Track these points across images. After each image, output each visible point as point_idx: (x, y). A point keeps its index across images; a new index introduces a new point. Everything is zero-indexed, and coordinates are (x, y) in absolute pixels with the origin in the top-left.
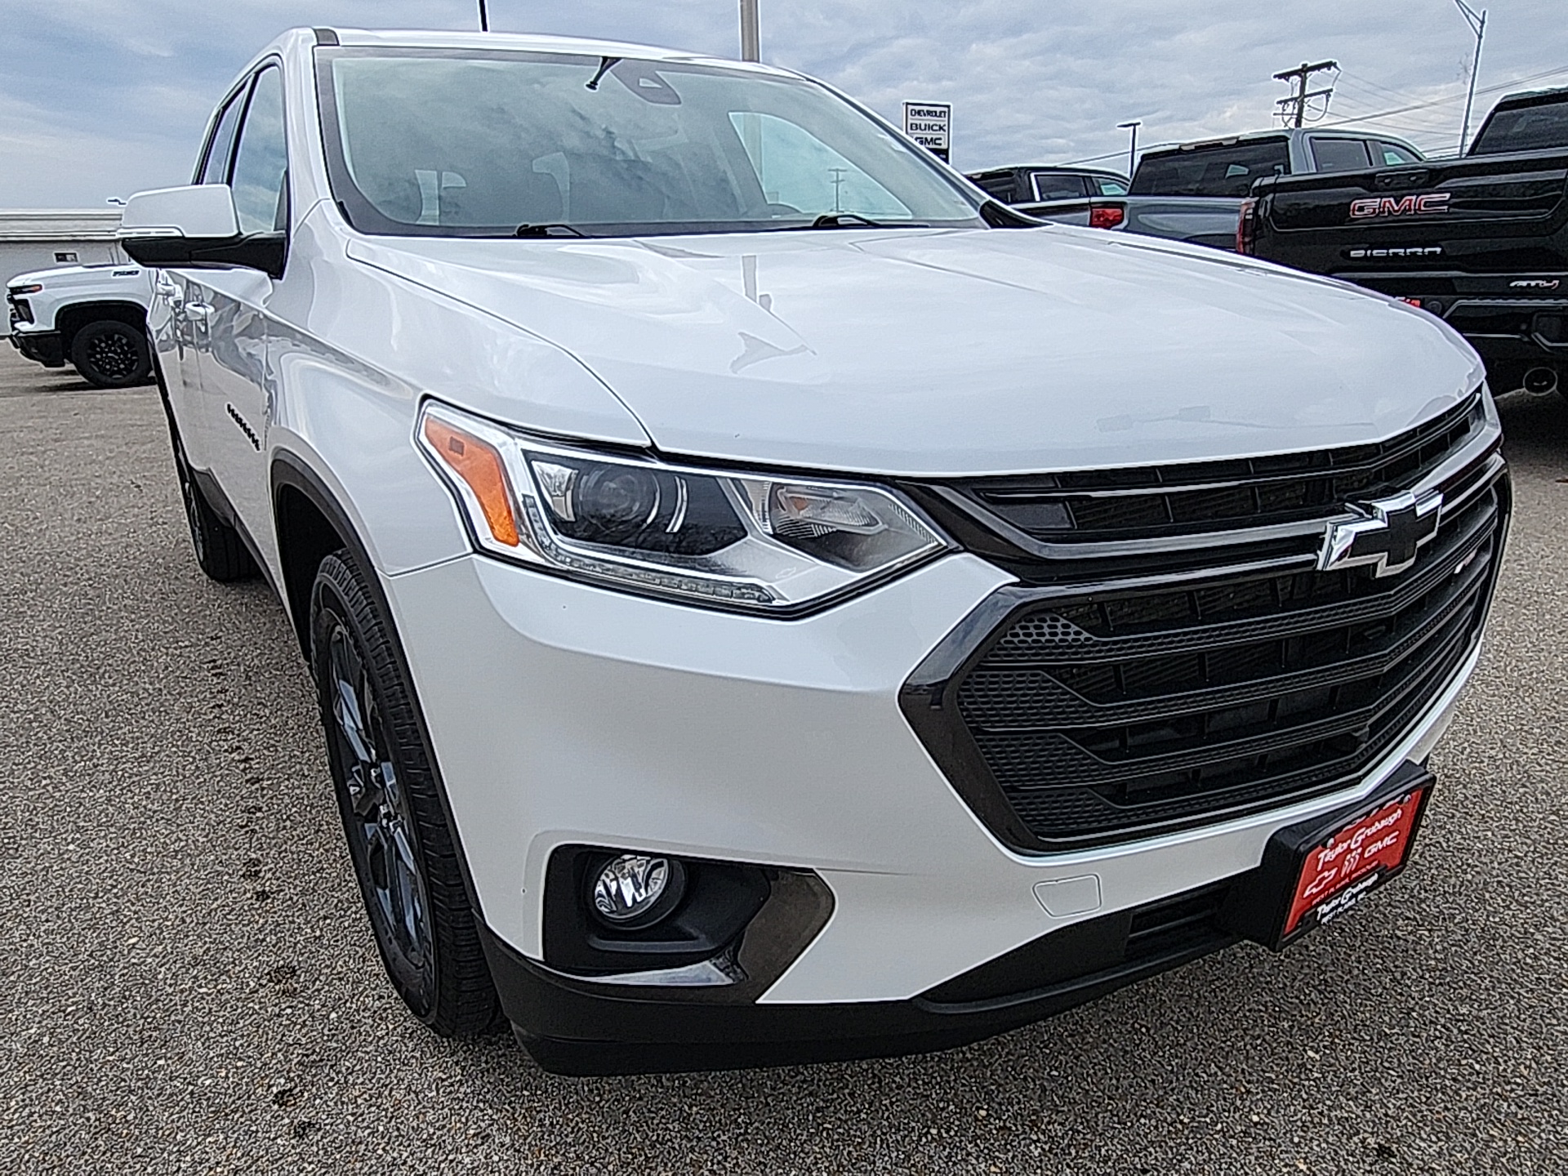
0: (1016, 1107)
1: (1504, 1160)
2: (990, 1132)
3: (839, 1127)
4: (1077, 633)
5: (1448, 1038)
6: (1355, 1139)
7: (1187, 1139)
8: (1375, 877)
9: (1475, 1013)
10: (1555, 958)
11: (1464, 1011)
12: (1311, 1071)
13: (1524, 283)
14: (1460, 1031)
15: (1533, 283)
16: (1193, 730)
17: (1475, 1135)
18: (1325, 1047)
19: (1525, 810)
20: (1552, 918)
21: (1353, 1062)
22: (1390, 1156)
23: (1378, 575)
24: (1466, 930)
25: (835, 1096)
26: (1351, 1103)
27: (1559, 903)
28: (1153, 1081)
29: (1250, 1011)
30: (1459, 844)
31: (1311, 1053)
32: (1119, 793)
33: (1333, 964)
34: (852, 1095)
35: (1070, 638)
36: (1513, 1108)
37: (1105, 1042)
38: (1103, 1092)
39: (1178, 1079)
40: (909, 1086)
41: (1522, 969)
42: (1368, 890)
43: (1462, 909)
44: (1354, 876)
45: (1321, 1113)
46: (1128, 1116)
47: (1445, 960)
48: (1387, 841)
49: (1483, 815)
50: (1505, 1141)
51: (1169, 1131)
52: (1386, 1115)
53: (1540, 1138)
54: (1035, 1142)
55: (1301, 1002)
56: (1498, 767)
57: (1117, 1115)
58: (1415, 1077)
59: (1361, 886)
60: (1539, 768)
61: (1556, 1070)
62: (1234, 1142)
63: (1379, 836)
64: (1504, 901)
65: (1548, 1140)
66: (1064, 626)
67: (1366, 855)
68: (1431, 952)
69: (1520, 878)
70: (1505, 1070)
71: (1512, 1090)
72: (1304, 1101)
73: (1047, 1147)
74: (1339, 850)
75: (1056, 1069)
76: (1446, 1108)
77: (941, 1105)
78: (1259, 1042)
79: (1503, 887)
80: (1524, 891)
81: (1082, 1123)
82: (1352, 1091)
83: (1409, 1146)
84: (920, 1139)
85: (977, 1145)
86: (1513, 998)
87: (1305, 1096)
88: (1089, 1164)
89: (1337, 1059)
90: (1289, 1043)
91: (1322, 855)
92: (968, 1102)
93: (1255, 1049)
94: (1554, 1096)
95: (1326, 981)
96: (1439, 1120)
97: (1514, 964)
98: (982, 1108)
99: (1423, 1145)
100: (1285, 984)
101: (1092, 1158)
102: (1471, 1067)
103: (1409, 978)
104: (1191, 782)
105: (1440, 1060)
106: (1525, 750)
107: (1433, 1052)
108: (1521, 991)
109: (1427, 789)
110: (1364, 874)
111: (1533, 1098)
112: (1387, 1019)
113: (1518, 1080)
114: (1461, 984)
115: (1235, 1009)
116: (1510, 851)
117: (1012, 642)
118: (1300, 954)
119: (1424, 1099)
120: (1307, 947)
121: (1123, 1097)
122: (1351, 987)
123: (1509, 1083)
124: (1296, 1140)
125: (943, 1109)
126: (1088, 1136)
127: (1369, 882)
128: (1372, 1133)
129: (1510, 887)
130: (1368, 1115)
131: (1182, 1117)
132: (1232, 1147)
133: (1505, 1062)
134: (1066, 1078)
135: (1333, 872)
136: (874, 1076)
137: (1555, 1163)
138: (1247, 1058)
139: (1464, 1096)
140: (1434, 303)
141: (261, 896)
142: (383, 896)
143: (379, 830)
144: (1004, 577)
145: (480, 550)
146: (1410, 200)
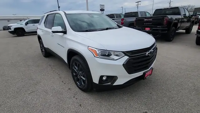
1: (158, 93)
5: (154, 86)
11: (156, 84)
15: (159, 27)
17: (156, 92)
19: (159, 71)
22: (151, 93)
23: (149, 55)
24: (155, 79)
26: (149, 91)
31: (146, 88)
32: (135, 70)
36: (159, 90)
41: (159, 81)
45: (147, 91)
47: (154, 81)
58: (153, 89)
59: (149, 76)
61: (161, 88)
63: (150, 72)
66: (132, 60)
67: (149, 74)
84: (121, 95)
85: (124, 95)
86: (159, 83)
91: (147, 73)
95: (146, 83)
96: (154, 91)
109: (153, 69)
113: (159, 88)
116: (158, 74)
117: (129, 61)
118: (145, 80)
124: (145, 93)
131: (138, 92)
135: (147, 75)
137: (161, 93)
139: (156, 90)
140: (151, 28)
141: (65, 84)
142: (77, 82)
143: (78, 77)
144: (128, 57)
145: (95, 57)
146: (149, 19)
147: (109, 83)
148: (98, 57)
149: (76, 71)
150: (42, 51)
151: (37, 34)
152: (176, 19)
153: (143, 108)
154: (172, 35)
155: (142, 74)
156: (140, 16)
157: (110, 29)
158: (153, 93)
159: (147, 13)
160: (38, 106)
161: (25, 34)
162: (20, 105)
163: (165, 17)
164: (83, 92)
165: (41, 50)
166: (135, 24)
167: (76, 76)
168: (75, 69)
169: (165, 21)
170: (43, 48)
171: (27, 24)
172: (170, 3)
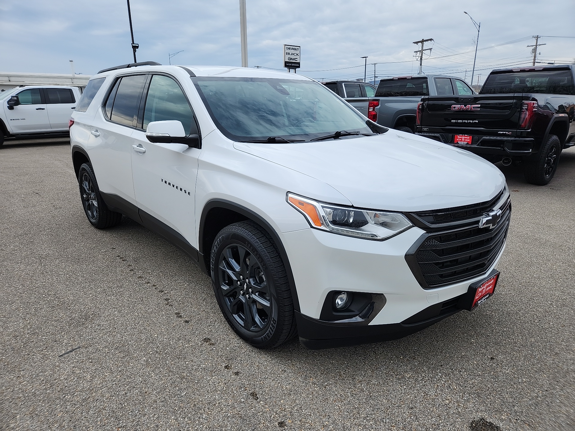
0: (409, 356)
1: (517, 358)
2: (405, 361)
3: (370, 362)
4: (437, 242)
5: (502, 335)
6: (486, 356)
7: (449, 359)
8: (488, 296)
9: (507, 330)
10: (524, 317)
11: (505, 329)
12: (473, 344)
13: (502, 133)
14: (505, 334)
15: (504, 133)
16: (456, 262)
17: (511, 354)
18: (475, 339)
19: (513, 284)
20: (522, 308)
21: (482, 342)
22: (493, 359)
23: (490, 228)
24: (503, 312)
25: (366, 356)
26: (483, 350)
27: (523, 305)
28: (439, 348)
29: (457, 332)
30: (499, 293)
31: (472, 340)
32: (442, 276)
33: (474, 321)
34: (370, 356)
35: (436, 243)
36: (518, 348)
37: (425, 341)
38: (428, 351)
39: (444, 347)
40: (382, 353)
41: (517, 320)
42: (487, 298)
43: (502, 308)
44: (484, 295)
45: (477, 352)
46: (435, 355)
47: (499, 319)
48: (491, 287)
49: (503, 286)
50: (517, 355)
51: (445, 358)
52: (491, 351)
53: (524, 353)
54: (415, 362)
55: (468, 330)
56: (505, 274)
57: (432, 355)
58: (496, 343)
59: (486, 297)
60: (515, 273)
61: (526, 340)
62: (460, 359)
63: (489, 286)
64: (511, 305)
65: (526, 354)
66: (434, 241)
67: (487, 290)
68: (496, 317)
69: (514, 300)
70: (515, 341)
71: (518, 345)
72: (473, 350)
73: (419, 363)
74: (482, 288)
75: (416, 347)
76: (504, 349)
77: (392, 356)
78: (460, 339)
79: (510, 302)
80: (515, 303)
81: (425, 358)
82: (483, 347)
83: (497, 357)
84: (389, 363)
85: (402, 364)
86: (515, 326)
87: (473, 349)
88: (429, 365)
89: (479, 341)
90: (467, 339)
91: (479, 289)
92: (398, 355)
93: (460, 340)
94: (526, 345)
95: (473, 325)
96: (503, 352)
97: (515, 319)
98: (401, 356)
99: (500, 356)
100: (464, 326)
101: (429, 364)
102: (508, 341)
103: (492, 323)
104: (455, 273)
105: (501, 340)
106: (512, 269)
107: (499, 338)
108: (517, 325)
109: (498, 276)
110: (486, 295)
111: (522, 346)
112: (488, 332)
113: (519, 343)
114: (504, 324)
115: (453, 332)
116: (511, 294)
117: (425, 245)
118: (466, 320)
119: (499, 348)
120: (467, 318)
121: (433, 352)
122: (479, 326)
123: (517, 343)
124: (473, 357)
125: (392, 357)
126: (427, 360)
127: (487, 297)
128: (489, 355)
129: (512, 302)
130: (487, 352)
131: (447, 355)
132: (459, 360)
133: (515, 339)
134: (419, 349)
135: (481, 293)
136: (373, 352)
137: (528, 358)
138: (458, 342)
139: (507, 346)
140: (476, 137)
141: (187, 322)
142: (236, 316)
143: (241, 297)
144: (423, 232)
145: (312, 227)
146: (469, 106)
147: (358, 319)
148: (322, 227)
149: (234, 278)
150: (88, 207)
151: (68, 143)
152: (561, 107)
153: (470, 405)
154: (548, 163)
155: (465, 291)
156: (433, 92)
157: (347, 134)
158: (500, 357)
159: (458, 84)
160: (103, 396)
161: (5, 143)
162: (34, 394)
163: (528, 98)
164: (256, 350)
165: (85, 201)
166: (418, 122)
167: (233, 294)
168: (230, 272)
169: (526, 115)
170: (92, 196)
171: (13, 103)
172: (535, 51)
